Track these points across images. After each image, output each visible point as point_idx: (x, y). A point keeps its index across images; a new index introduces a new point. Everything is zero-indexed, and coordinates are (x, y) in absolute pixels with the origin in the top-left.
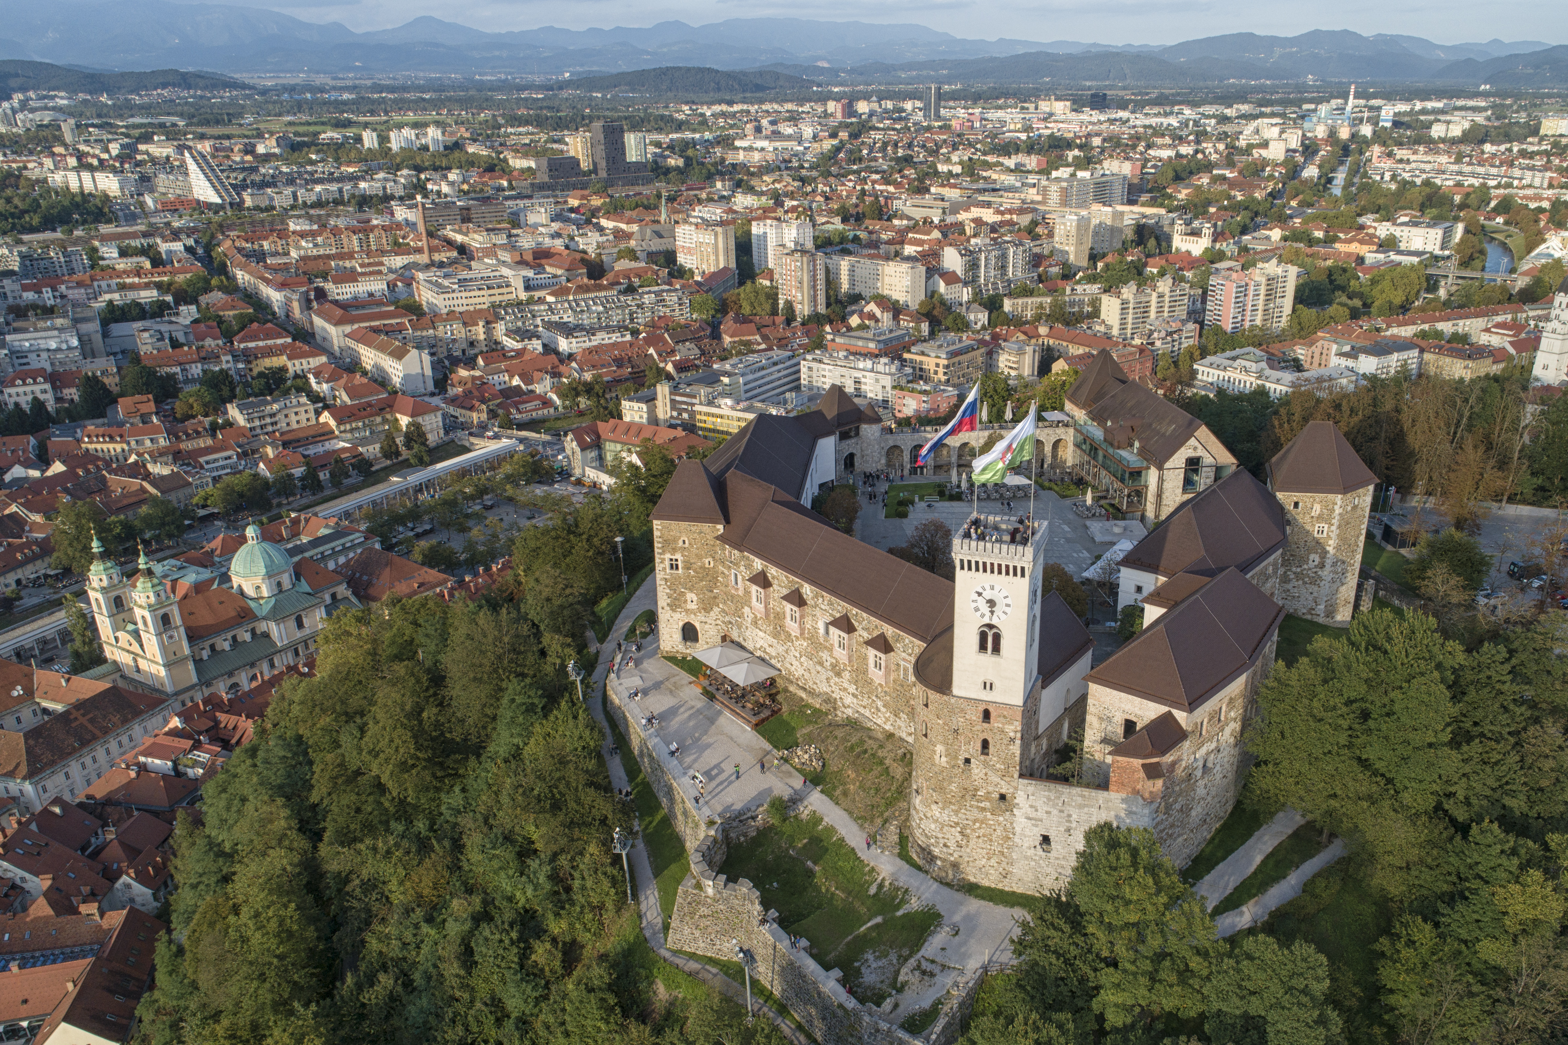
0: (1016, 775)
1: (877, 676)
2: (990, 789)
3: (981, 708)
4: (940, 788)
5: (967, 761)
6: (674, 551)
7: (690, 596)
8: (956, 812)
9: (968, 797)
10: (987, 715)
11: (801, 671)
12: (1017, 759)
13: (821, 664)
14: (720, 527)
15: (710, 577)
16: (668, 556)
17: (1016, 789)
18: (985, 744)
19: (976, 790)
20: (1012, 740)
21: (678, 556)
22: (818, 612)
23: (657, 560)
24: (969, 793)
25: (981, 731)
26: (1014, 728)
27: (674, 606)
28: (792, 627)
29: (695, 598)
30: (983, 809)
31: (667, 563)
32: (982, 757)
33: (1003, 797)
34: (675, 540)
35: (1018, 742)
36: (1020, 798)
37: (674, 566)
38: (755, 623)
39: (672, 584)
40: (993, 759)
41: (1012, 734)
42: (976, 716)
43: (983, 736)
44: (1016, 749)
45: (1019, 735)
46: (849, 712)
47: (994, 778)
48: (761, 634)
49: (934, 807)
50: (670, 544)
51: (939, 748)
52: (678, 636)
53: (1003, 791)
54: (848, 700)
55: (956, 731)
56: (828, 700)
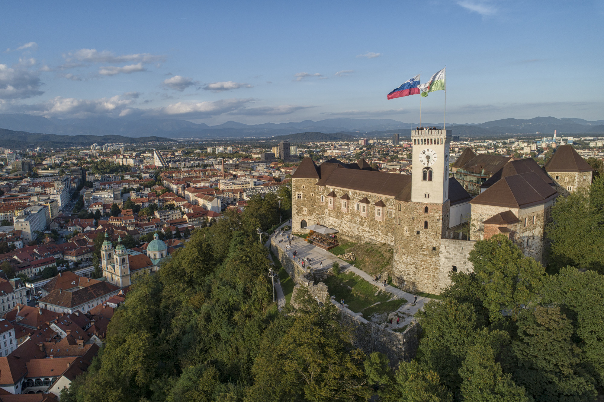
0: (440, 237)
1: (378, 218)
2: (429, 245)
3: (424, 207)
4: (406, 247)
5: (418, 232)
6: (299, 190)
7: (305, 209)
8: (413, 257)
9: (418, 250)
10: (426, 210)
11: (347, 229)
12: (441, 229)
13: (355, 223)
14: (317, 180)
15: (312, 200)
16: (297, 193)
17: (440, 244)
18: (426, 224)
19: (422, 246)
20: (438, 220)
21: (301, 193)
22: (354, 201)
23: (293, 195)
24: (419, 247)
25: (424, 217)
26: (438, 215)
27: (298, 213)
28: (344, 209)
29: (306, 210)
30: (425, 255)
31: (297, 195)
32: (425, 230)
33: (434, 249)
34: (300, 186)
35: (441, 221)
36: (442, 248)
37: (299, 197)
38: (329, 215)
39: (298, 204)
40: (429, 230)
41: (438, 218)
42: (421, 210)
43: (424, 220)
44: (440, 224)
45: (441, 218)
46: (367, 240)
47: (430, 239)
48: (332, 218)
49: (403, 256)
50: (298, 188)
51: (406, 228)
52: (299, 226)
53: (434, 245)
54: (366, 235)
55: (413, 218)
56: (359, 238)
